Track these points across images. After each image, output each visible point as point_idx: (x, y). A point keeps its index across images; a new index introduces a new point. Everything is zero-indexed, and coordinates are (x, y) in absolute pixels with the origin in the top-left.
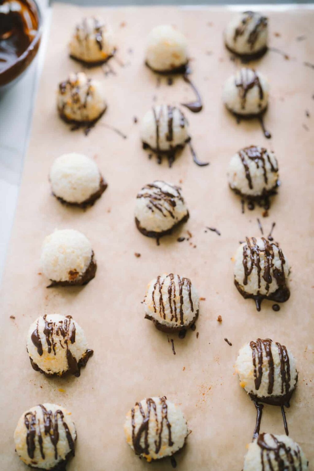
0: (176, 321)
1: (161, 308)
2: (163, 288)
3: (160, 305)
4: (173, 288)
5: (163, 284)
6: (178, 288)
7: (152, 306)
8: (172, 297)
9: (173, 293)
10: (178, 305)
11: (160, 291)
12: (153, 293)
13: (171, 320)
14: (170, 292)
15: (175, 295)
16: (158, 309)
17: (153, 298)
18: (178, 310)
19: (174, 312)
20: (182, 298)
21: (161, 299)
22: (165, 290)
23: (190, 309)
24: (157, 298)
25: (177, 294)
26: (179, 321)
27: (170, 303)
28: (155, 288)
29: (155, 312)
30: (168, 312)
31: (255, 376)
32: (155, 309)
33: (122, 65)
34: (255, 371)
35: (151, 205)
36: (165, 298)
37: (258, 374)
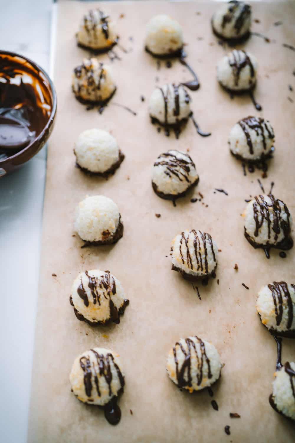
0: (202, 270)
1: (188, 260)
2: (189, 242)
3: (188, 257)
4: (197, 242)
5: (188, 239)
6: (202, 242)
7: (180, 258)
8: (198, 250)
9: (198, 247)
10: (203, 256)
11: (187, 246)
12: (180, 247)
13: (198, 270)
14: (195, 245)
15: (200, 248)
16: (186, 261)
17: (181, 251)
18: (203, 261)
19: (200, 263)
20: (206, 250)
21: (188, 252)
22: (191, 244)
23: (213, 260)
24: (184, 251)
25: (202, 246)
26: (204, 270)
27: (196, 255)
28: (181, 243)
29: (184, 263)
30: (194, 263)
31: (277, 313)
32: (183, 261)
33: (125, 51)
34: (276, 310)
35: (168, 171)
36: (192, 251)
37: (279, 312)
